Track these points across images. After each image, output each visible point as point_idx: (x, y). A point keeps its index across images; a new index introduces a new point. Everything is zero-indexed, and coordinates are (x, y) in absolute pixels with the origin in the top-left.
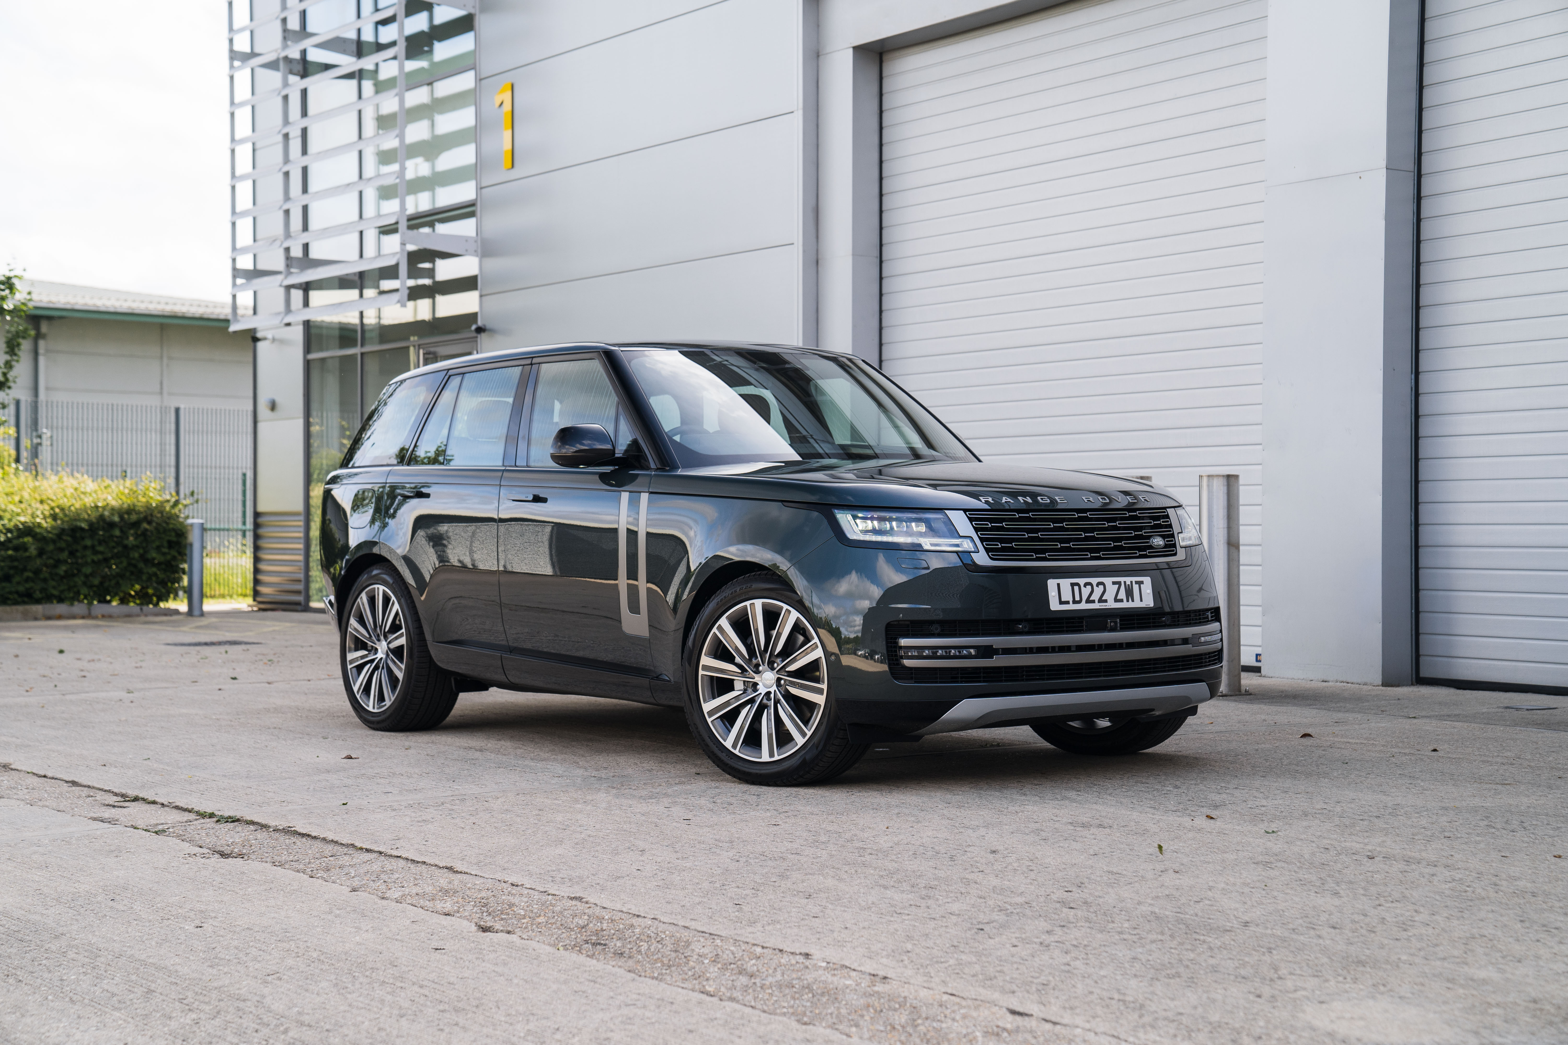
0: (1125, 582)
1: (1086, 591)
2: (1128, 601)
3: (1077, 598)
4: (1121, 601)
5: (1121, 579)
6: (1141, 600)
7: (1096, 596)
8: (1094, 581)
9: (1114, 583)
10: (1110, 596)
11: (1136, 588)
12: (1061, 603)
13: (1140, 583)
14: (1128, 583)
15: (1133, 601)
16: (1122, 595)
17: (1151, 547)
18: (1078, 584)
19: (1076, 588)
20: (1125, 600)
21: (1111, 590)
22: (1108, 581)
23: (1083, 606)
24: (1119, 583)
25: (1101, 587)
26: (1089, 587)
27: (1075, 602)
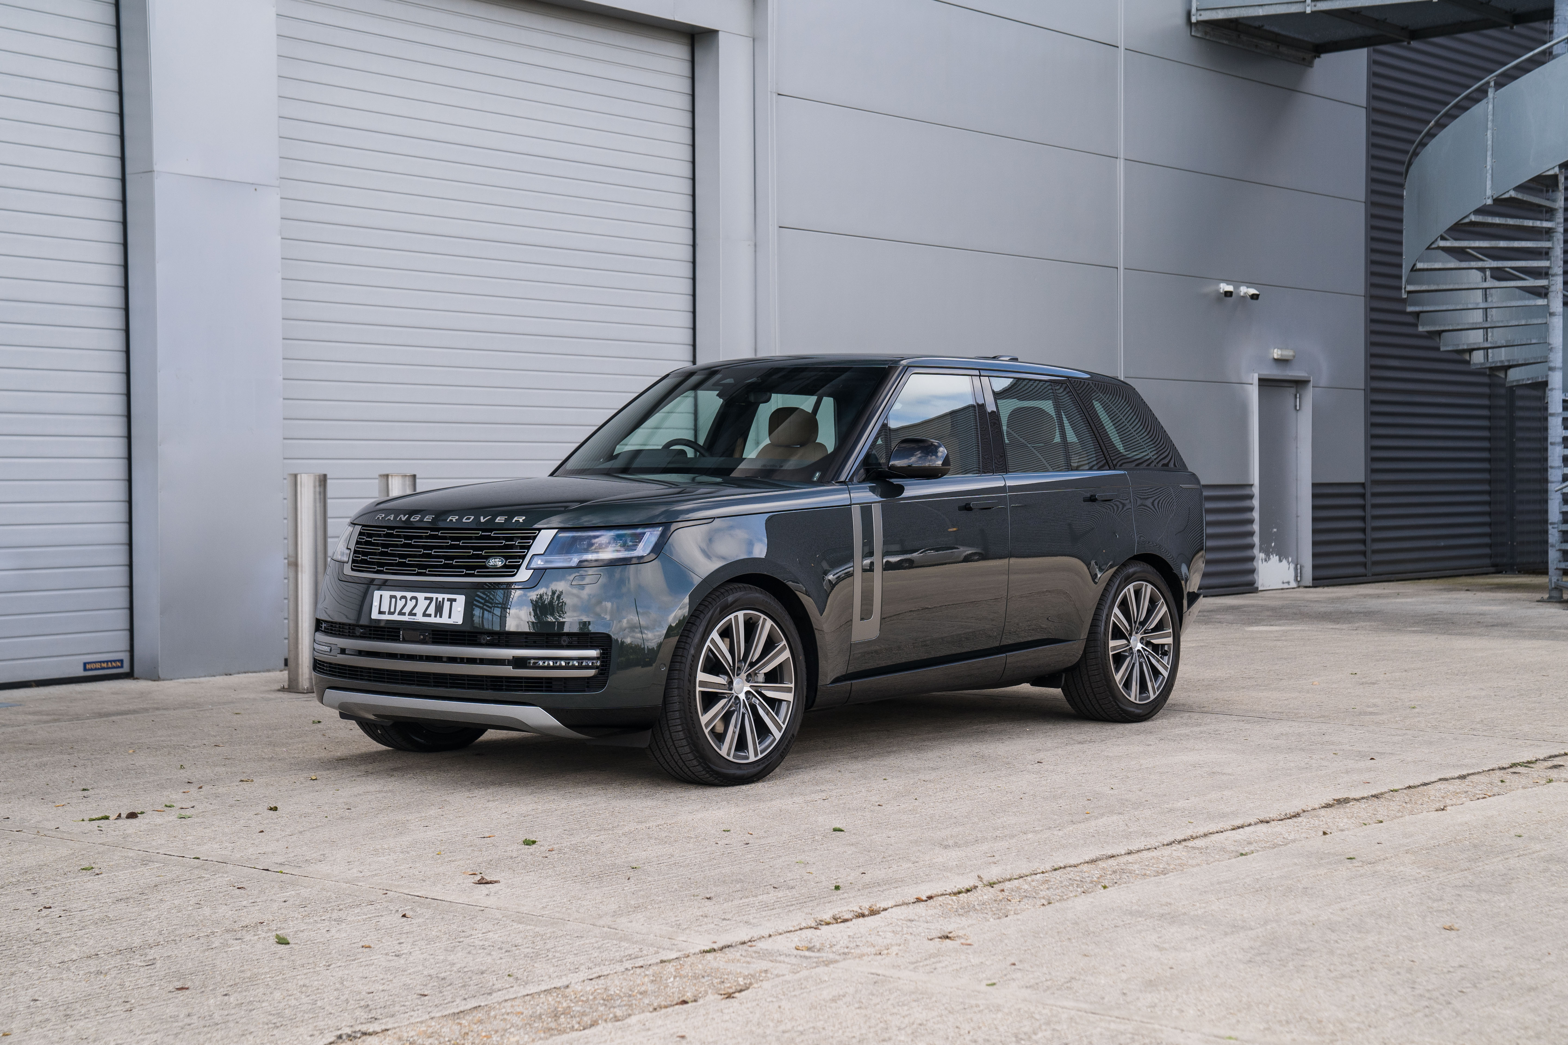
0: (437, 599)
1: (400, 604)
2: (436, 616)
3: (392, 610)
4: (430, 615)
5: (434, 596)
6: (450, 617)
7: (407, 610)
8: (409, 595)
9: (426, 598)
10: (419, 611)
11: (447, 605)
12: (380, 612)
13: (452, 601)
14: (440, 599)
15: (441, 617)
16: (432, 610)
17: (486, 567)
18: (395, 597)
19: (393, 600)
20: (433, 615)
21: (423, 604)
22: (421, 596)
23: (396, 617)
24: (431, 599)
25: (414, 601)
26: (403, 600)
27: (390, 613)
